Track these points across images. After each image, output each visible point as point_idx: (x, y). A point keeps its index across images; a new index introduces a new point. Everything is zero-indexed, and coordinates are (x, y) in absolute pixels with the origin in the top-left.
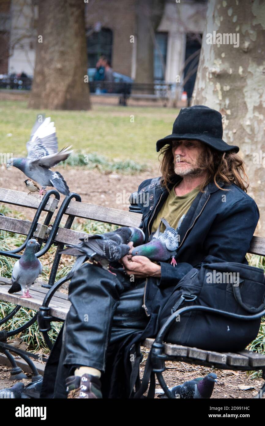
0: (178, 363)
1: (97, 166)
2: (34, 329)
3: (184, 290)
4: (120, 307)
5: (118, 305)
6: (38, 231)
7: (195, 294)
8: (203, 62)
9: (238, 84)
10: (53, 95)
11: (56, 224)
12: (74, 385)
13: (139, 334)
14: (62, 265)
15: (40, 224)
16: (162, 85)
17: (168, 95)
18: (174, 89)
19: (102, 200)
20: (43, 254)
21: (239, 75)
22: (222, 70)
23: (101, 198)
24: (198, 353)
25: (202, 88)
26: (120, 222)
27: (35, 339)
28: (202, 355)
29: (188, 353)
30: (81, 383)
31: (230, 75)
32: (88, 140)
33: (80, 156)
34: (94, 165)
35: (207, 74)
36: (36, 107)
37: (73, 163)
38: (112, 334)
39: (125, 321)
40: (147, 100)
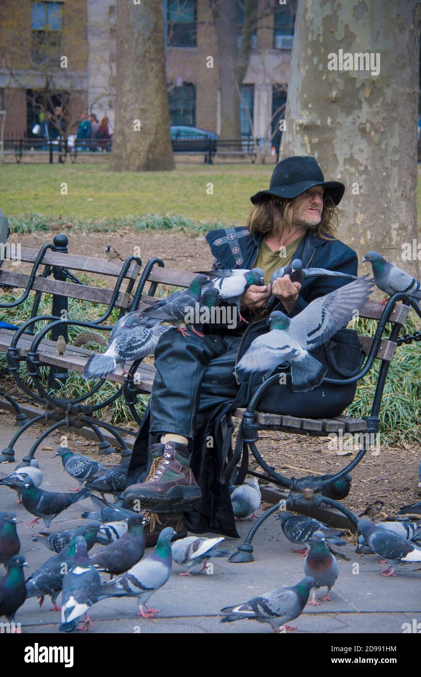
0: (272, 432)
1: (182, 229)
2: (120, 402)
4: (209, 373)
5: (207, 371)
6: (120, 300)
8: (289, 113)
9: (328, 135)
10: (134, 155)
11: (139, 291)
12: (158, 453)
13: (229, 403)
15: (122, 293)
16: (249, 140)
17: (256, 151)
18: (262, 145)
19: (189, 264)
21: (328, 126)
22: (309, 121)
23: (188, 263)
24: (293, 421)
25: (289, 141)
27: (123, 412)
28: (296, 423)
29: (282, 422)
30: (165, 451)
31: (318, 127)
32: (172, 202)
33: (163, 219)
34: (180, 228)
35: (294, 127)
36: (118, 169)
37: (157, 227)
38: (201, 401)
39: (214, 388)
40: (234, 156)
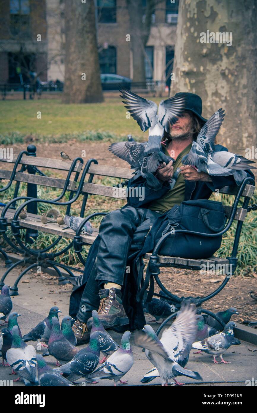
0: (169, 268)
1: (109, 140)
2: (72, 251)
3: (170, 220)
6: (70, 186)
7: (178, 222)
8: (176, 64)
9: (201, 78)
10: (78, 93)
11: (82, 180)
12: (105, 295)
14: (89, 208)
15: (71, 181)
16: (151, 82)
17: (156, 89)
18: (160, 85)
19: (114, 162)
20: (75, 200)
21: (201, 72)
22: (189, 69)
24: (181, 261)
26: (125, 177)
27: (73, 258)
28: (184, 262)
29: (175, 261)
30: (110, 294)
31: (195, 72)
32: (103, 122)
33: (97, 134)
34: (108, 139)
35: (179, 73)
36: (67, 102)
37: (93, 139)
